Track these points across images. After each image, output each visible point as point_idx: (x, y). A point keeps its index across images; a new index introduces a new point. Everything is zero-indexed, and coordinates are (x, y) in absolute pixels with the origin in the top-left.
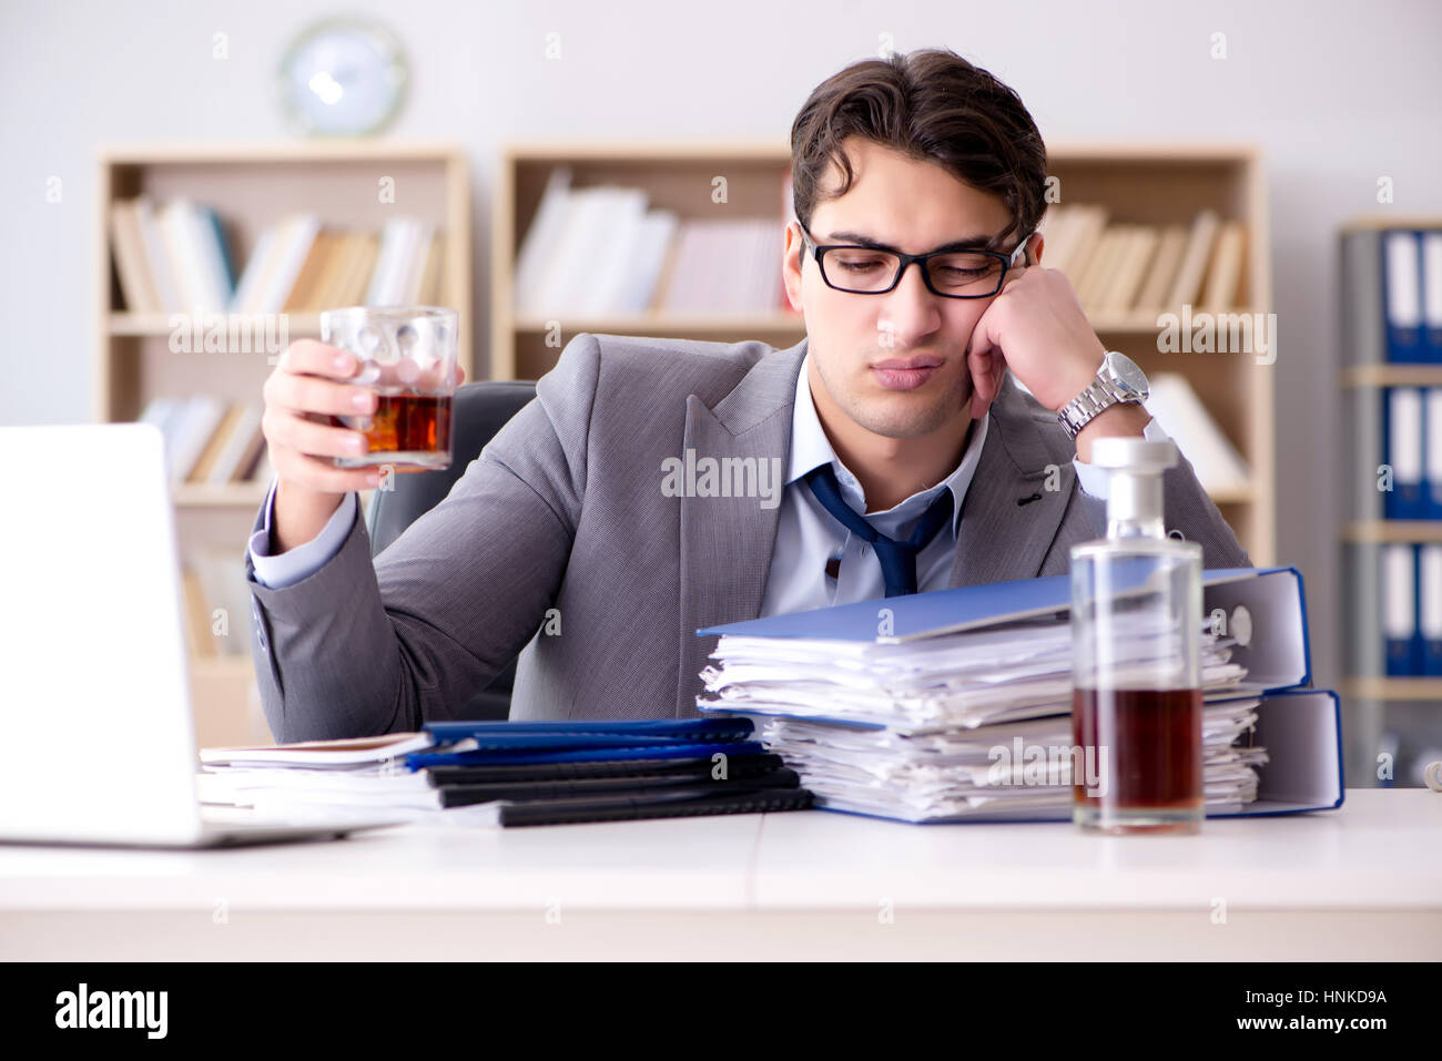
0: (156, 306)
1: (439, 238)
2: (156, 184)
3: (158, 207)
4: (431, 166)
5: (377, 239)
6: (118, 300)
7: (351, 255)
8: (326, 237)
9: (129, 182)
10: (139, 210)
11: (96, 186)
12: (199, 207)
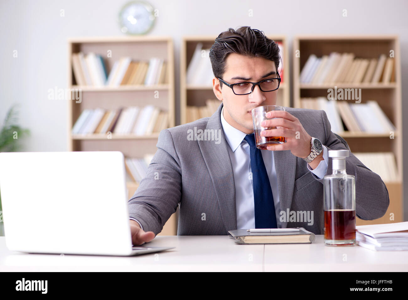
0: (85, 84)
1: (165, 63)
2: (84, 48)
3: (85, 55)
4: (163, 43)
5: (148, 64)
6: (74, 82)
7: (140, 68)
8: (133, 63)
9: (77, 48)
10: (80, 56)
11: (68, 49)
12: (96, 55)
